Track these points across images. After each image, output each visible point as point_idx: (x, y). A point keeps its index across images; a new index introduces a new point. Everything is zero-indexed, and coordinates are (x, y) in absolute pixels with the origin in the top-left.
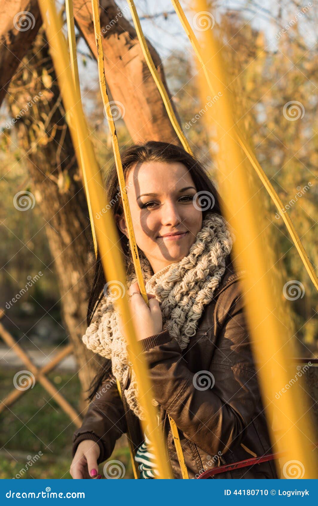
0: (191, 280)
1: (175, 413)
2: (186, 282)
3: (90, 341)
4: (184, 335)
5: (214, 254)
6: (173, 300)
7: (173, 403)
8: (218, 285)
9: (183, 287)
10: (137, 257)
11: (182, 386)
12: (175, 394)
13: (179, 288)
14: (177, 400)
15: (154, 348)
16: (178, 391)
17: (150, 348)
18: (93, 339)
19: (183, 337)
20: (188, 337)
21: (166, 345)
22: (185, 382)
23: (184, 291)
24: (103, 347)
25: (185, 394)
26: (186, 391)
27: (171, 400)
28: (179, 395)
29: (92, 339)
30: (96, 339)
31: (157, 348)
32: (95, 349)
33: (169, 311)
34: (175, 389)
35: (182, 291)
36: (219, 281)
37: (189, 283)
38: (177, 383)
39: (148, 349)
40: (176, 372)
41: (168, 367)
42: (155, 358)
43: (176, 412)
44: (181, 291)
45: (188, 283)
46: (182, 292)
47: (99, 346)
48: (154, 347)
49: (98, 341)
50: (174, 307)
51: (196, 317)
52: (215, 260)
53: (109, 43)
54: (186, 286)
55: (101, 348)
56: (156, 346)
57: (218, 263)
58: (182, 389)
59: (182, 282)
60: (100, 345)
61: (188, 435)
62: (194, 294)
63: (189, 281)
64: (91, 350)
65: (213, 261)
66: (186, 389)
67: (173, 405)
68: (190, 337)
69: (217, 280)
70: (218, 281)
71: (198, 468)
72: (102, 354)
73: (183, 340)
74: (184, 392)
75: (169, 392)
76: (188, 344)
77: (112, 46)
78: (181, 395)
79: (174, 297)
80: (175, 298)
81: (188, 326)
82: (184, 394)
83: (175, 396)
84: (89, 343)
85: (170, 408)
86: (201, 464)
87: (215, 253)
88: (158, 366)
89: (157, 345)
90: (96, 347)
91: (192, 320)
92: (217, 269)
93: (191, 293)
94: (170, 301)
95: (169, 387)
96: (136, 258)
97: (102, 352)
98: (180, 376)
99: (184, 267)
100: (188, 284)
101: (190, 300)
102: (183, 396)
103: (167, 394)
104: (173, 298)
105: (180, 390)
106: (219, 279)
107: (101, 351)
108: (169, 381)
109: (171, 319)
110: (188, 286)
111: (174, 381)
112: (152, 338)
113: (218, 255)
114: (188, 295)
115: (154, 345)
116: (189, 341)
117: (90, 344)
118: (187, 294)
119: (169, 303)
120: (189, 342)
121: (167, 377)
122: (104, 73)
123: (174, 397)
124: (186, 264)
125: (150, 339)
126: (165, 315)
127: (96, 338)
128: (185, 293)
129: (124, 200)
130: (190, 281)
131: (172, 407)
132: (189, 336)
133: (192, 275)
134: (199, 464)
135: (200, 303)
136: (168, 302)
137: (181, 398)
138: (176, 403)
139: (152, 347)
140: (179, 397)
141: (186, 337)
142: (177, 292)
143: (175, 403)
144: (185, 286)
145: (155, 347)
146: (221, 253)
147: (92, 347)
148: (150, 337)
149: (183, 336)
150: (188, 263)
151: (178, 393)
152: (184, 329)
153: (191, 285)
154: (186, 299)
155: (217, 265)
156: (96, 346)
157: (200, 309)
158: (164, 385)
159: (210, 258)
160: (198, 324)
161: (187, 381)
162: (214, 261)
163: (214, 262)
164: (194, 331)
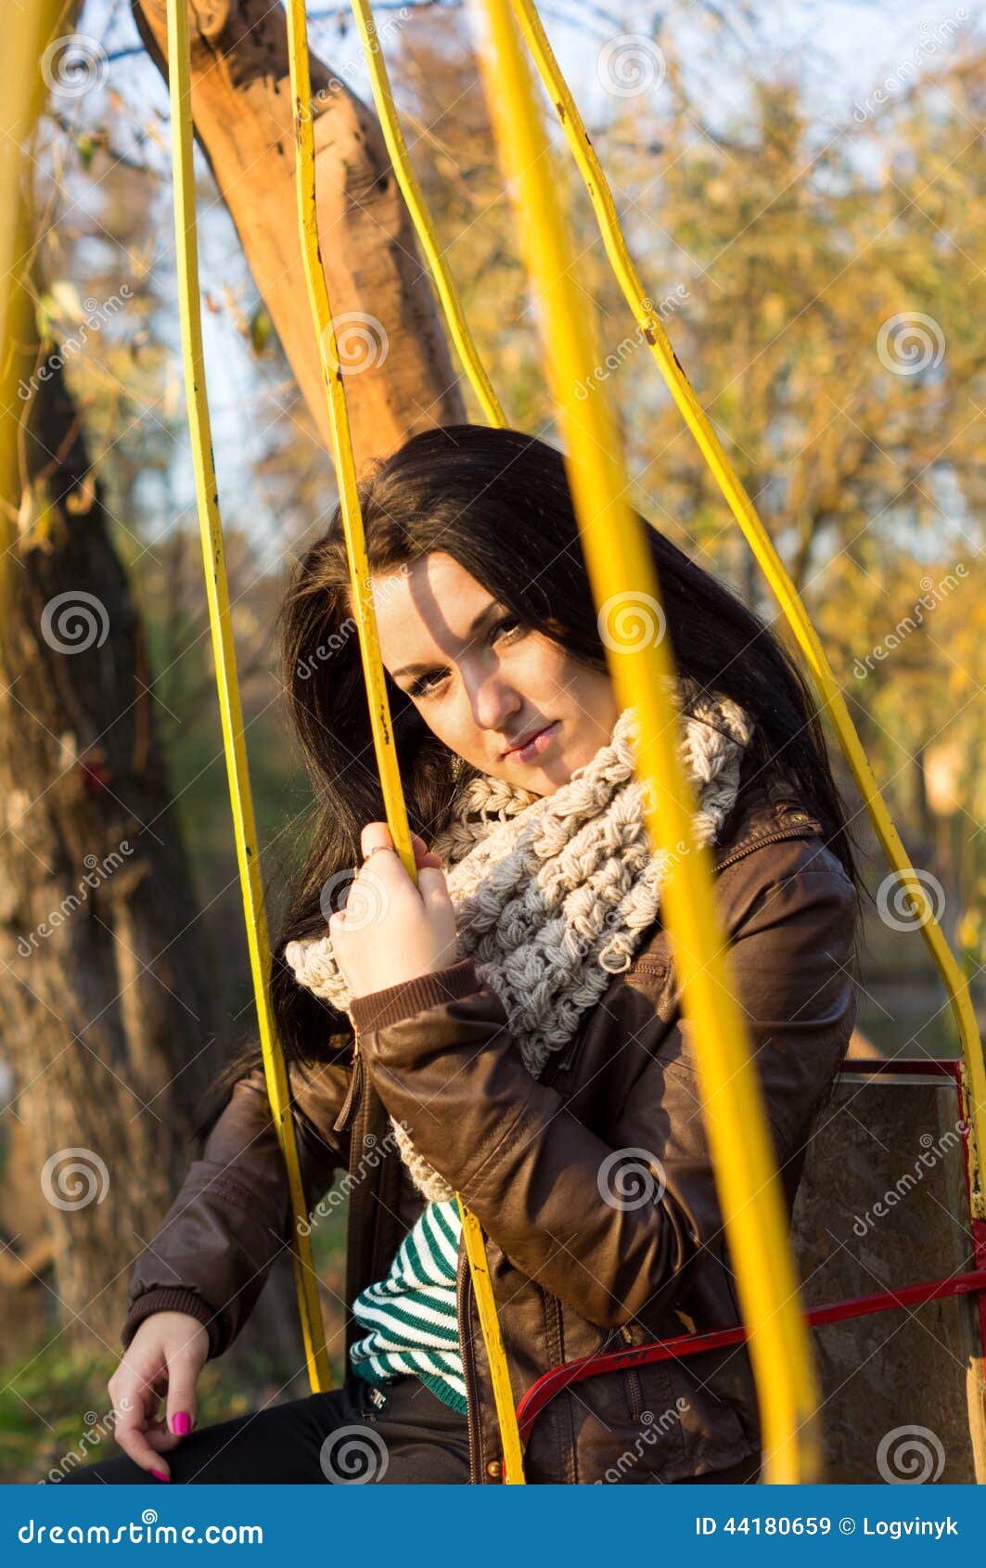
0: (631, 816)
1: (484, 1202)
2: (615, 821)
3: (308, 963)
4: (595, 965)
5: (701, 746)
6: (575, 865)
7: (481, 1174)
8: (713, 835)
9: (608, 833)
10: (387, 738)
11: (507, 1126)
12: (487, 1145)
13: (596, 834)
14: (492, 1165)
15: (430, 1011)
16: (496, 1140)
17: (420, 1010)
18: (317, 955)
19: (590, 972)
20: (606, 974)
21: (467, 1001)
22: (515, 1114)
23: (607, 847)
24: (345, 981)
25: (517, 1149)
26: (518, 1141)
27: (473, 1164)
28: (498, 1153)
29: (313, 955)
30: (327, 956)
31: (439, 1012)
32: (319, 986)
33: (558, 896)
34: (487, 1133)
35: (601, 843)
36: (717, 825)
37: (624, 825)
38: (491, 1118)
39: (414, 1013)
40: (492, 1086)
41: (472, 1067)
42: (434, 1039)
43: (489, 1199)
44: (599, 842)
45: (622, 826)
46: (604, 848)
47: (331, 978)
48: (430, 1006)
49: (330, 965)
50: (575, 885)
51: (638, 919)
52: (703, 764)
53: (247, 103)
54: (617, 833)
55: (339, 986)
56: (436, 1003)
57: (712, 774)
58: (507, 1132)
59: (606, 819)
60: (336, 977)
61: (522, 1265)
62: (638, 858)
63: (625, 818)
64: (309, 988)
65: (696, 767)
66: (517, 1134)
67: (480, 1178)
68: (610, 974)
69: (711, 822)
70: (713, 826)
71: (549, 1359)
72: (338, 1001)
73: (591, 981)
74: (513, 1141)
75: (469, 1141)
76: (603, 994)
77: (256, 112)
78: (504, 1152)
79: (578, 859)
80: (581, 861)
81: (610, 941)
82: (514, 1148)
83: (486, 1154)
84: (304, 965)
85: (471, 1188)
86: (560, 1349)
87: (704, 744)
88: (442, 1060)
89: (441, 1002)
90: (322, 980)
91: (624, 928)
92: (712, 791)
93: (630, 853)
94: (564, 868)
95: (469, 1125)
96: (385, 741)
97: (337, 998)
98: (503, 1095)
99: (602, 775)
100: (620, 827)
101: (626, 871)
102: (510, 1152)
103: (462, 1146)
104: (576, 860)
105: (501, 1135)
106: (717, 818)
107: (336, 993)
108: (470, 1108)
109: (562, 918)
110: (621, 831)
111: (486, 1110)
112: (426, 981)
113: (712, 751)
114: (622, 858)
115: (432, 1002)
116: (606, 984)
117: (307, 969)
118: (618, 853)
119: (561, 872)
120: (605, 989)
121: (465, 1099)
122: (314, 197)
123: (482, 1157)
124: (609, 766)
125: (420, 982)
126: (544, 906)
127: (326, 954)
128: (609, 851)
129: (357, 572)
130: (628, 819)
131: (476, 1184)
132: (608, 969)
133: (635, 803)
134: (555, 1348)
135: (655, 883)
136: (558, 870)
137: (504, 1160)
138: (489, 1173)
139: (425, 1008)
140: (497, 1155)
141: (599, 974)
142: (586, 845)
143: (485, 1174)
144: (613, 831)
145: (435, 1008)
146: (719, 745)
147: (311, 979)
148: (422, 979)
149: (593, 969)
150: (614, 764)
151: (495, 1145)
152: (597, 950)
153: (630, 832)
154: (612, 867)
155: (707, 778)
156: (322, 977)
157: (653, 898)
158: (456, 1122)
159: (688, 758)
160: (639, 943)
161: (522, 1111)
162: (700, 767)
163: (699, 770)
164: (625, 959)
